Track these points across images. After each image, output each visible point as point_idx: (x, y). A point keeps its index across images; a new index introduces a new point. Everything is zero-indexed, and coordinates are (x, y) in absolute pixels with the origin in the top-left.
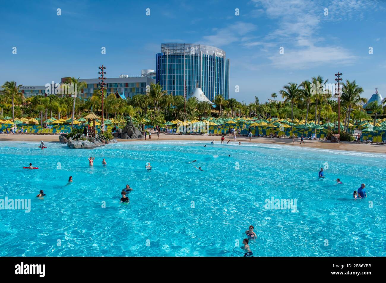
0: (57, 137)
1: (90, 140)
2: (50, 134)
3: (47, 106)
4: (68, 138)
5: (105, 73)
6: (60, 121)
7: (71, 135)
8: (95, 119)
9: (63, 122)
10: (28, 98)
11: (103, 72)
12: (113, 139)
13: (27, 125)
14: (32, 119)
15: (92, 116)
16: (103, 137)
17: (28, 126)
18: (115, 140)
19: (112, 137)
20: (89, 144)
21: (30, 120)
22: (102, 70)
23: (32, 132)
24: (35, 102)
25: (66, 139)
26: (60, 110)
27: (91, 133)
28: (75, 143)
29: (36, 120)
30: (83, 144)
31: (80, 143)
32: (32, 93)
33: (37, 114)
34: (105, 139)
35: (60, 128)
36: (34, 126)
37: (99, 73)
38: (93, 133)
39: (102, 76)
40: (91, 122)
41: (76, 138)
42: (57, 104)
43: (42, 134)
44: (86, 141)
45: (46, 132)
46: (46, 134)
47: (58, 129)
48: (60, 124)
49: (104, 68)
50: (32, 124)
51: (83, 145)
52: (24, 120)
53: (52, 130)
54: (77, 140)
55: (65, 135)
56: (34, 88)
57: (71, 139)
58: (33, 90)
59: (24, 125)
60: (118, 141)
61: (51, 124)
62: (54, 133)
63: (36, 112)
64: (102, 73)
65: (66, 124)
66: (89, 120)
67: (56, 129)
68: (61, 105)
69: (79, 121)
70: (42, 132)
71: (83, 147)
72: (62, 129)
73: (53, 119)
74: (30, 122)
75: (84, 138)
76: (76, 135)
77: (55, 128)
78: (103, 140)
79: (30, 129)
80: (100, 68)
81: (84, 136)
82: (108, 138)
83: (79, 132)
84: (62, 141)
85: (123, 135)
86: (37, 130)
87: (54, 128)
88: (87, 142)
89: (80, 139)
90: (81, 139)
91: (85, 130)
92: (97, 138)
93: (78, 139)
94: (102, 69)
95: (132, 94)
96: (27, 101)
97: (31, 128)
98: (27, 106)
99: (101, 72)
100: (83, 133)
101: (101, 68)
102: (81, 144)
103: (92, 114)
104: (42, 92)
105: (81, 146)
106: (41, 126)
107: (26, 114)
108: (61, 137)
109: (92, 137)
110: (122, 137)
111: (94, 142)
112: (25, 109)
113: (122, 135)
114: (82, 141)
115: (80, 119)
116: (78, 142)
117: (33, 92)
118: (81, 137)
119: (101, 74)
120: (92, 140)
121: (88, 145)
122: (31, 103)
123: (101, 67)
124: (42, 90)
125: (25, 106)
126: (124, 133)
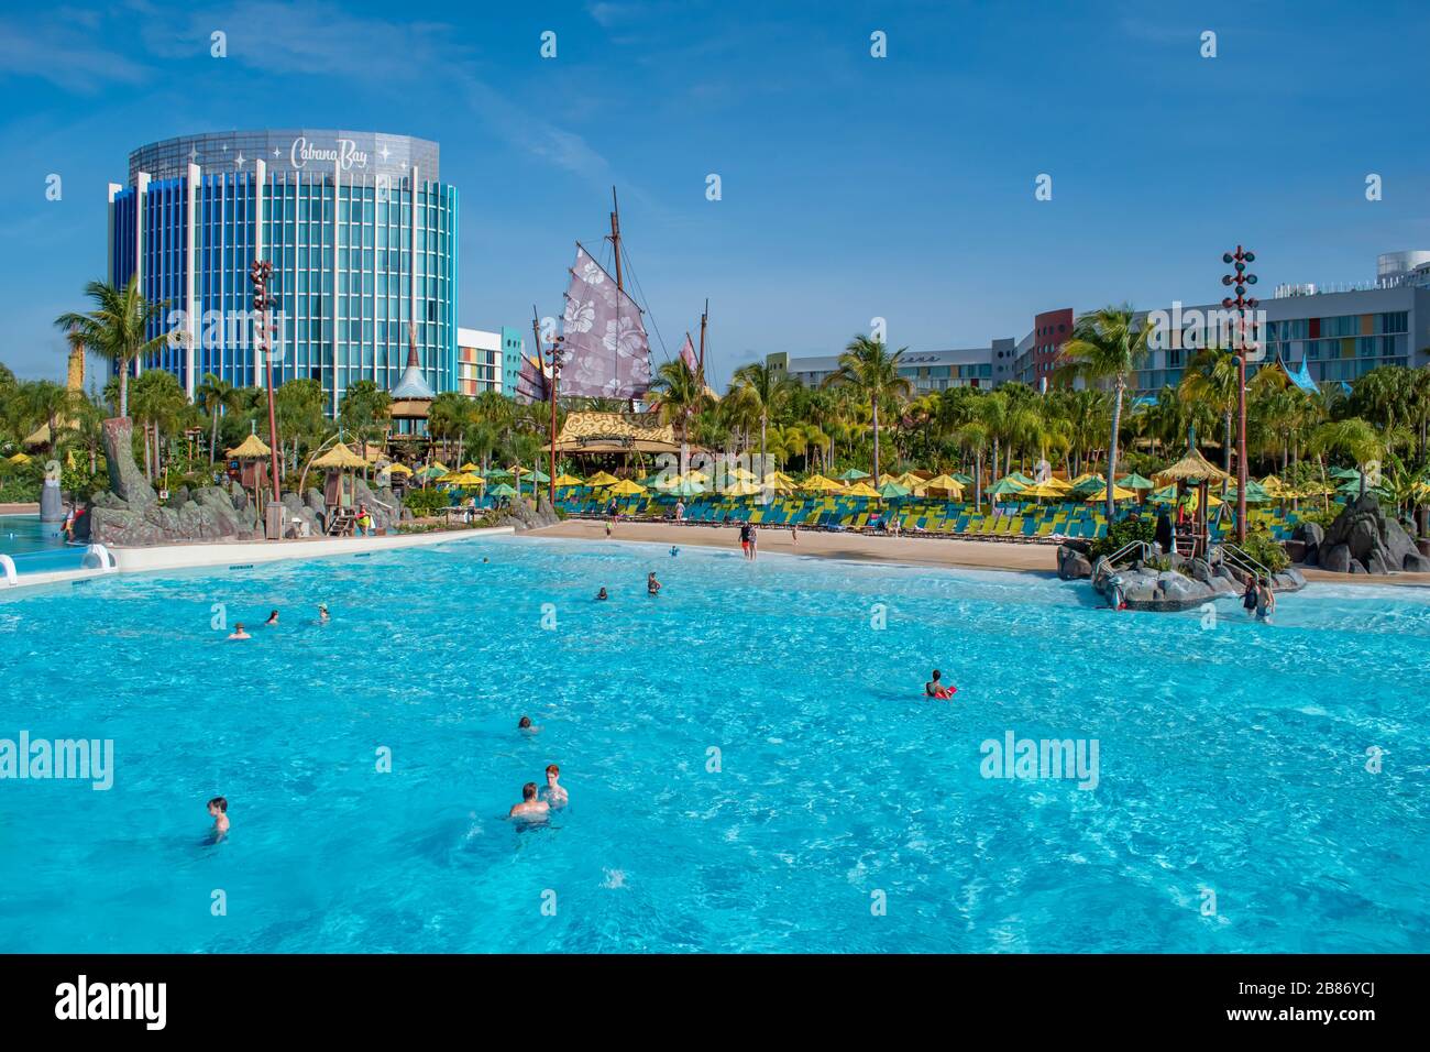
0: (1048, 556)
1: (1189, 570)
2: (1012, 539)
3: (996, 428)
4: (1093, 559)
5: (1252, 279)
7: (1107, 547)
8: (1206, 482)
9: (1060, 490)
10: (922, 397)
11: (1245, 274)
12: (1291, 571)
13: (921, 502)
14: (941, 478)
15: (1192, 466)
16: (1242, 557)
17: (927, 506)
18: (1298, 574)
19: (1282, 560)
20: (1186, 588)
21: (936, 483)
22: (1240, 268)
23: (945, 529)
24: (950, 413)
25: (1086, 562)
26: (1046, 441)
27: (1191, 540)
28: (1125, 580)
29: (953, 485)
30: (1162, 584)
31: (1150, 580)
32: (924, 378)
33: (960, 459)
34: (1255, 566)
35: (1050, 515)
36: (950, 507)
37: (1227, 281)
38: (1199, 540)
39: (1240, 291)
40: (1188, 494)
41: (1127, 558)
42: (1034, 419)
43: (982, 538)
44: (1175, 573)
45: (996, 532)
46: (997, 538)
47: (1042, 520)
48: (1046, 501)
49: (1250, 257)
50: (938, 497)
51: (1160, 591)
52: (911, 484)
53: (1017, 524)
54: (1131, 568)
55: (1081, 547)
56: (932, 359)
57: (1104, 563)
58: (929, 368)
59: (912, 501)
60: (1311, 579)
61: (1013, 499)
62: (1029, 536)
63: (947, 453)
64: (1237, 279)
65: (1077, 497)
66: (1184, 485)
67: (1036, 520)
68: (1047, 422)
69: (1128, 489)
70: (980, 532)
71: (1162, 598)
72: (1058, 519)
73: (1018, 480)
74: (931, 490)
75: (1163, 560)
76: (1127, 547)
77: (1030, 515)
78: (1243, 572)
79: (937, 516)
80: (1227, 259)
81: (1159, 553)
82: (1267, 563)
83: (1135, 535)
84: (1066, 570)
85: (1329, 552)
86: (963, 524)
87: (1024, 515)
88: (1178, 578)
89: (1146, 565)
90: (1152, 563)
92: (1219, 562)
93: (1136, 564)
94: (1237, 264)
95: (1339, 366)
96: (915, 412)
97: (939, 513)
98: (916, 427)
99: (1234, 274)
100: (1157, 538)
101: (1235, 260)
102: (1154, 586)
103: (1195, 457)
104: (960, 376)
105: (1155, 593)
106: (975, 506)
107: (911, 459)
108: (1065, 555)
109: (1195, 556)
110: (1323, 560)
111: (1206, 582)
112: (908, 438)
113: (1323, 552)
114: (1156, 572)
115: (1127, 480)
116: (1139, 577)
117: (929, 377)
118: (1151, 555)
119: (1235, 284)
120: (1196, 571)
121: (1182, 589)
122: (932, 415)
123: (1233, 254)
124: (960, 367)
125: (906, 429)
126: (1332, 546)
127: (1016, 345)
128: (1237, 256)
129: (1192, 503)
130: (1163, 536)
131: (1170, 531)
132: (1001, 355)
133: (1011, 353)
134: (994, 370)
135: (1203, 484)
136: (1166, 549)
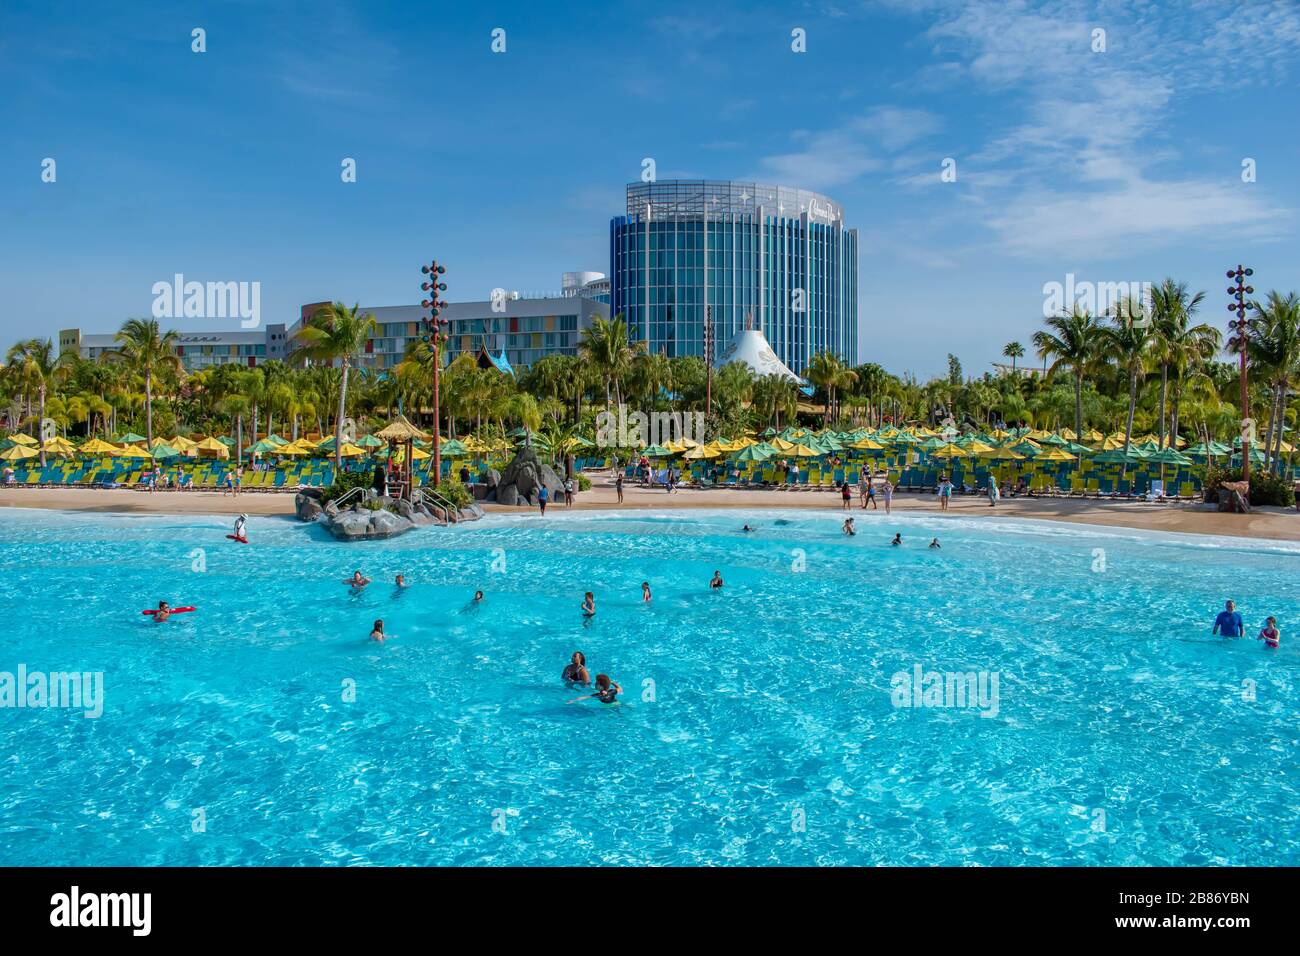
0: (287, 501)
1: (395, 509)
2: (265, 490)
3: (255, 398)
4: (324, 504)
5: (443, 287)
6: (298, 447)
7: (335, 493)
8: (411, 440)
9: (307, 449)
10: (194, 371)
11: (438, 282)
12: (473, 506)
13: (191, 461)
14: (208, 440)
15: (400, 428)
16: (436, 497)
17: (195, 464)
18: (478, 508)
19: (466, 498)
20: (392, 522)
21: (203, 445)
22: (434, 278)
23: (208, 483)
24: (219, 385)
25: (319, 506)
26: (295, 408)
27: (400, 485)
28: (346, 519)
29: (219, 445)
30: (372, 521)
31: (364, 518)
32: (207, 355)
33: (224, 424)
34: (446, 504)
35: (299, 469)
36: (216, 465)
37: (424, 287)
38: (406, 486)
39: (434, 295)
40: (396, 450)
41: (349, 501)
42: (288, 391)
44: (383, 511)
45: (253, 484)
46: (253, 489)
47: (291, 473)
48: (299, 457)
49: (441, 270)
50: (209, 456)
51: (372, 526)
52: (183, 445)
53: (271, 476)
54: (352, 509)
55: (315, 494)
56: (214, 339)
57: (332, 506)
58: (212, 347)
59: (184, 459)
60: (488, 511)
61: (270, 456)
62: (279, 486)
63: (220, 419)
64: (432, 286)
65: (320, 455)
66: (393, 443)
67: (287, 472)
68: (299, 394)
69: (360, 447)
71: (372, 531)
72: (305, 472)
73: (275, 441)
74: (201, 451)
76: (350, 492)
77: (282, 470)
78: (437, 508)
79: (202, 472)
80: (425, 270)
81: (375, 496)
82: (455, 500)
83: (359, 483)
84: (302, 514)
85: (503, 491)
87: (278, 470)
88: (385, 515)
89: (364, 507)
90: (367, 504)
91: (379, 475)
92: (419, 502)
93: (355, 505)
94: (431, 275)
95: (531, 353)
96: (192, 384)
97: (205, 470)
98: (193, 397)
99: (430, 282)
100: (374, 485)
101: (431, 272)
102: (367, 522)
103: (402, 421)
104: (238, 353)
105: (368, 527)
106: (237, 463)
107: (188, 424)
108: (302, 501)
109: (403, 497)
110: (499, 497)
111: (408, 517)
112: (185, 407)
113: (499, 491)
114: (368, 511)
115: (363, 440)
116: (355, 516)
117: (212, 354)
118: (367, 498)
119: (431, 290)
120: (401, 509)
121: (389, 524)
122: (207, 387)
123: (429, 266)
124: (239, 346)
125: (184, 398)
126: (506, 486)
127: (286, 330)
128: (432, 269)
129: (400, 456)
130: (379, 484)
131: (383, 480)
132: (274, 337)
133: (283, 336)
134: (268, 350)
135: (409, 442)
136: (381, 493)
